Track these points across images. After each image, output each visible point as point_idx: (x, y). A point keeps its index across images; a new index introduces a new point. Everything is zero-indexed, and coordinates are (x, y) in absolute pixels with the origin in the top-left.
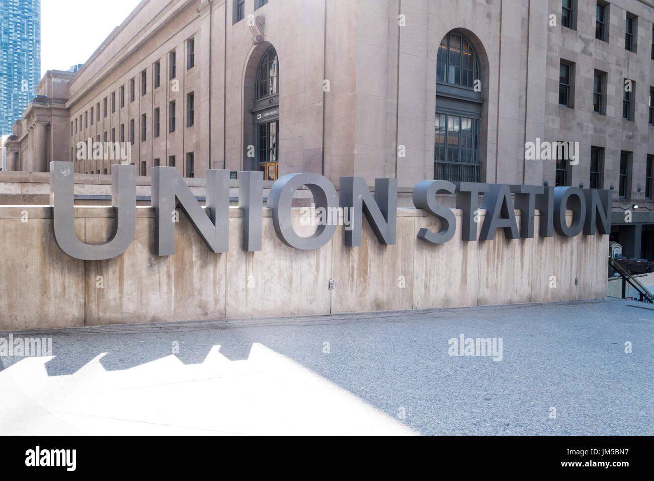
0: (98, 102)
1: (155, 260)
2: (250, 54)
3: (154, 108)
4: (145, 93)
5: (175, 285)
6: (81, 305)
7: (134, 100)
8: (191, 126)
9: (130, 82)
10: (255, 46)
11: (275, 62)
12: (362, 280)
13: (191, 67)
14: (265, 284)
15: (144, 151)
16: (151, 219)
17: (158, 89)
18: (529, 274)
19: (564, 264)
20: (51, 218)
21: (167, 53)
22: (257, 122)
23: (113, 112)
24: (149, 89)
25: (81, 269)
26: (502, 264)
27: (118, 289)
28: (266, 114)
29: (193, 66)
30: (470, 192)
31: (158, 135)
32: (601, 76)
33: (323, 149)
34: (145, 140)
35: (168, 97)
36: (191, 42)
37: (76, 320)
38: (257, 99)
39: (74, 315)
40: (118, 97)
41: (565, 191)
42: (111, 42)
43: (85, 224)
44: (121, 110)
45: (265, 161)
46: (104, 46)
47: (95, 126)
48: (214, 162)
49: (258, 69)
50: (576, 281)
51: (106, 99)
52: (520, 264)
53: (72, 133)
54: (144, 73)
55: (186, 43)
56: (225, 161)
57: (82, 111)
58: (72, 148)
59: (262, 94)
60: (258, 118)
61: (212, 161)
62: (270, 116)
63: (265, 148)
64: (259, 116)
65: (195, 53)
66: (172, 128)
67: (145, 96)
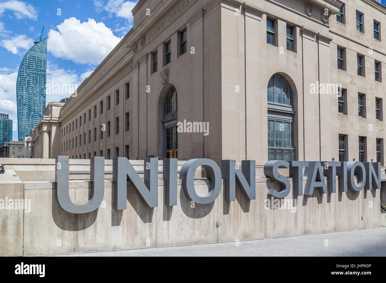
0: (76, 118)
1: (115, 212)
2: (161, 90)
3: (107, 121)
4: (102, 113)
5: (126, 227)
6: (72, 240)
7: (96, 117)
8: (127, 130)
9: (94, 107)
10: (163, 86)
11: (175, 94)
12: (236, 221)
13: (128, 98)
14: (179, 225)
15: (101, 145)
16: (113, 188)
17: (109, 111)
18: (334, 214)
19: (354, 207)
20: (56, 189)
21: (114, 91)
22: (165, 128)
23: (85, 124)
24: (104, 111)
25: (73, 219)
26: (318, 209)
27: (94, 230)
28: (170, 123)
29: (129, 98)
30: (298, 167)
31: (109, 136)
32: (362, 97)
33: (204, 142)
34: (102, 138)
35: (115, 114)
36: (128, 85)
37: (69, 249)
38: (165, 115)
39: (68, 246)
40: (87, 116)
41: (353, 164)
42: (84, 86)
43: (75, 191)
44: (89, 122)
45: (170, 149)
46: (80, 88)
47: (75, 132)
48: (141, 150)
49: (165, 98)
50: (362, 218)
51: (81, 117)
52: (328, 208)
53: (62, 136)
54: (102, 103)
55: (125, 85)
56: (147, 150)
57: (68, 124)
58: (62, 144)
59: (168, 112)
60: (166, 125)
61: (140, 150)
62: (172, 124)
63: (170, 142)
64: (166, 124)
65: (130, 91)
66: (118, 132)
67: (102, 115)
